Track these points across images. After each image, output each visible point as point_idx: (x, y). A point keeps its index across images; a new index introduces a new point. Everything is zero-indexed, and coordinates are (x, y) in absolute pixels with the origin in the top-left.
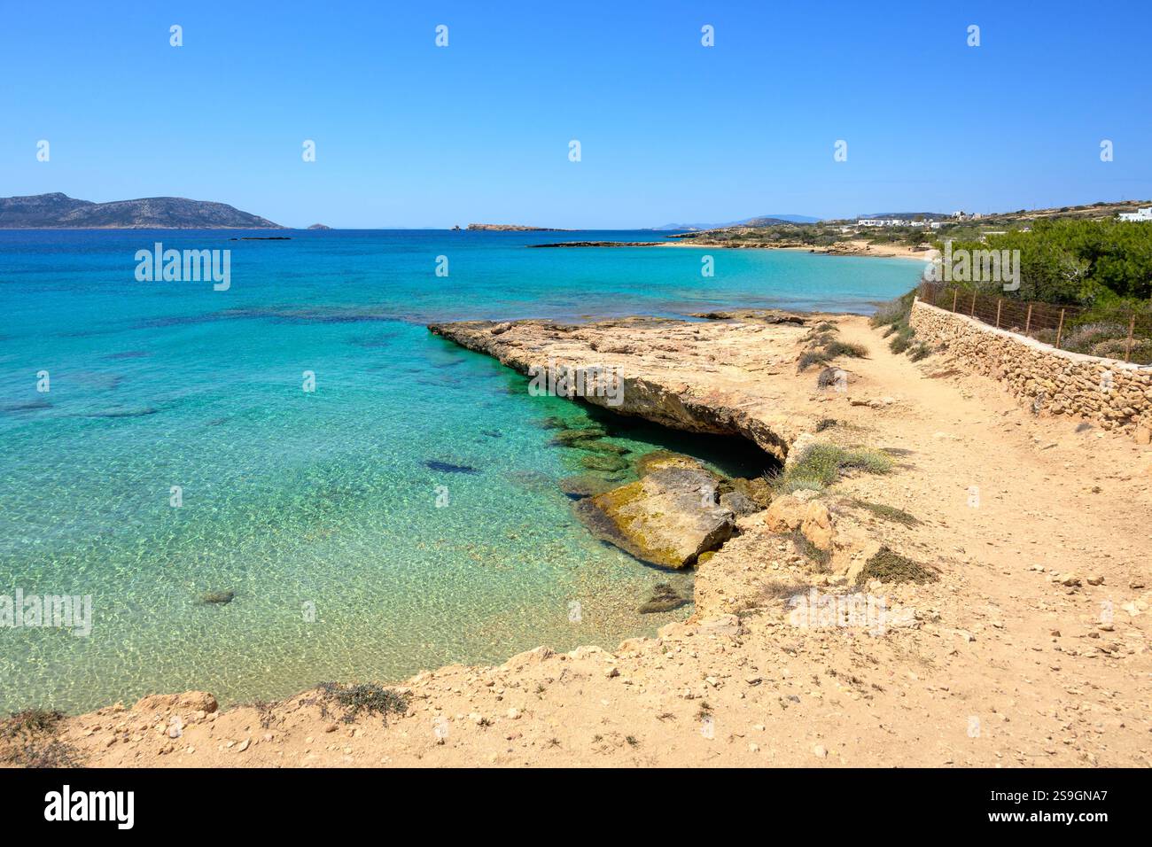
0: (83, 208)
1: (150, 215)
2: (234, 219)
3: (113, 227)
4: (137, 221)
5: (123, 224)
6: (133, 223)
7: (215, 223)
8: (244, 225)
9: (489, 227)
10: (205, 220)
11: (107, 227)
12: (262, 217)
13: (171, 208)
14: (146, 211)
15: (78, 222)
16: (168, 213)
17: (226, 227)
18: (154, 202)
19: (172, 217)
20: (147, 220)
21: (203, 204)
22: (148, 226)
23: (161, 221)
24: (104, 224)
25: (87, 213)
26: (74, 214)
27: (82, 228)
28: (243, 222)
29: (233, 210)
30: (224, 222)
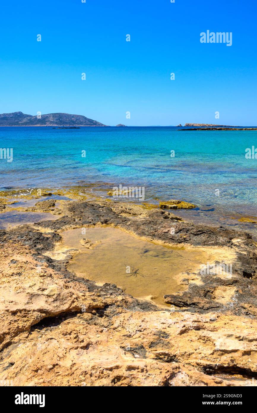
0: (28, 118)
1: (52, 121)
2: (86, 122)
3: (38, 125)
4: (47, 123)
5: (42, 125)
6: (46, 124)
7: (78, 124)
8: (89, 125)
9: (195, 125)
10: (74, 122)
11: (36, 126)
12: (97, 121)
13: (61, 118)
14: (51, 119)
15: (26, 123)
16: (59, 120)
17: (82, 126)
18: (54, 115)
19: (61, 121)
20: (51, 122)
21: (73, 116)
22: (51, 125)
23: (56, 123)
24: (35, 124)
25: (29, 120)
26: (25, 120)
27: (27, 126)
28: (89, 123)
29: (86, 118)
30: (81, 123)
